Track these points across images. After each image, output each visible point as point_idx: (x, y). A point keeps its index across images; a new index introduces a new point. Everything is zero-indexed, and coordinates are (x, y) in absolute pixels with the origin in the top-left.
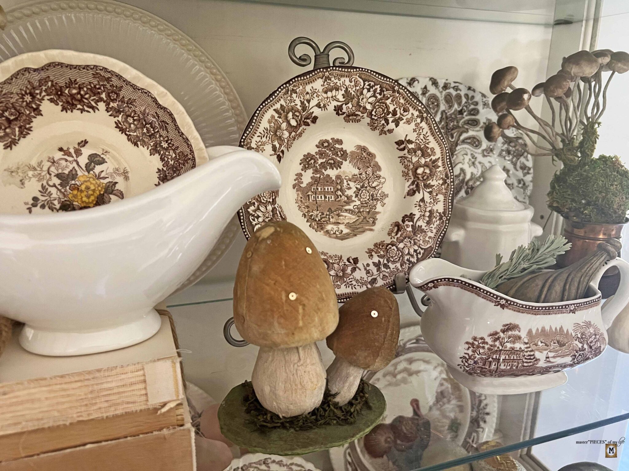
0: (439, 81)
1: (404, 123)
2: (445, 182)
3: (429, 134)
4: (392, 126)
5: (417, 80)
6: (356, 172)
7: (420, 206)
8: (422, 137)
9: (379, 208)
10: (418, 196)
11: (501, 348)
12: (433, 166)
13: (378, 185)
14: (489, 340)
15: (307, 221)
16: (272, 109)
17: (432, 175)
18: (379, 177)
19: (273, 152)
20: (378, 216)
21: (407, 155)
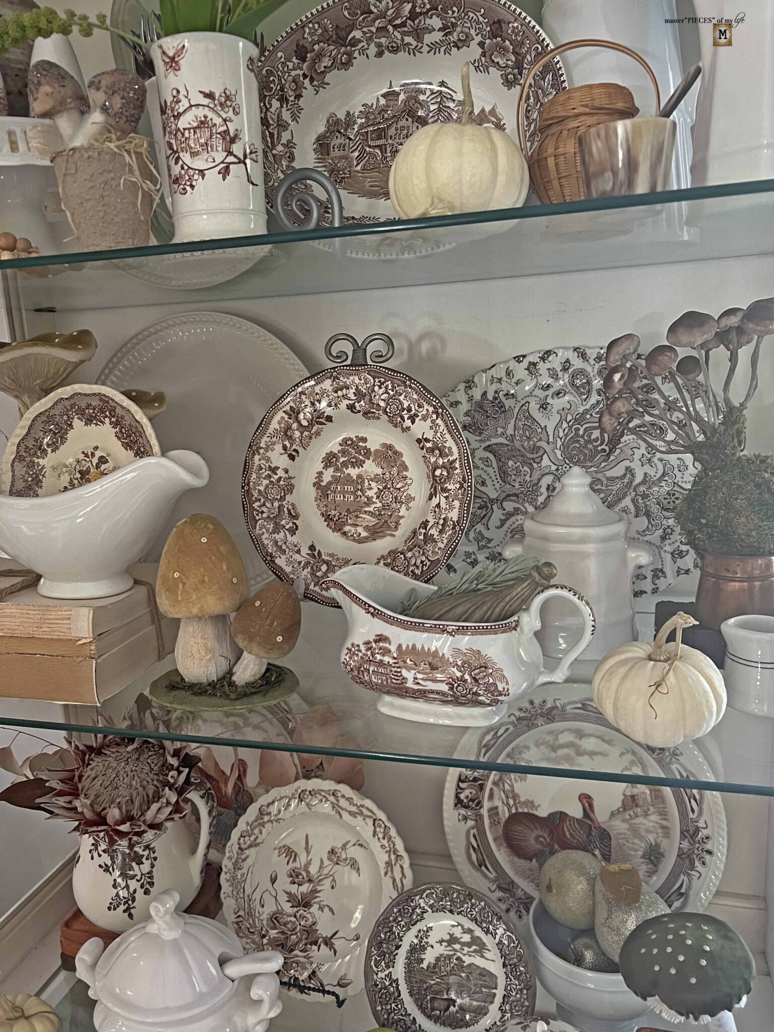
0: (588, 351)
1: (420, 420)
2: (461, 487)
3: (445, 431)
4: (408, 423)
5: (555, 353)
6: (379, 471)
7: (435, 512)
8: (439, 434)
9: (403, 511)
10: (435, 501)
11: (371, 658)
12: (451, 468)
13: (403, 487)
14: (363, 648)
15: (325, 521)
16: (281, 411)
17: (449, 477)
18: (405, 478)
19: (284, 452)
20: (401, 521)
21: (427, 455)
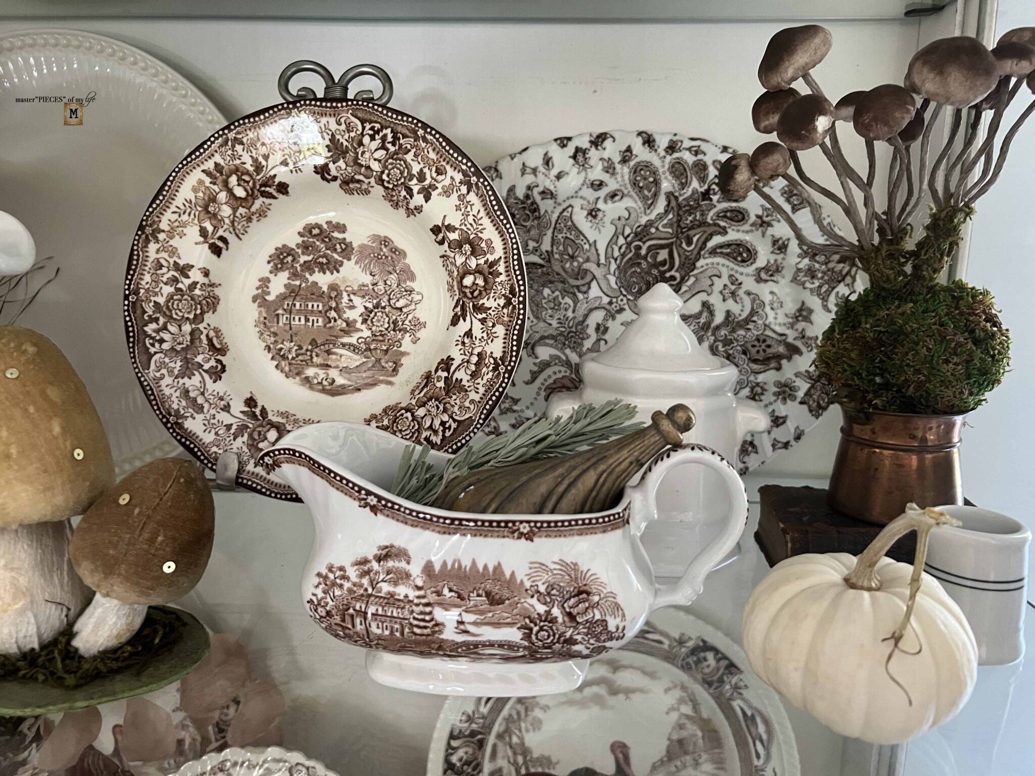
0: (657, 137)
1: (440, 194)
2: (508, 303)
3: (482, 213)
4: (418, 199)
5: (612, 137)
6: (367, 279)
7: (463, 343)
8: (470, 219)
9: (407, 343)
10: (463, 326)
11: (370, 590)
12: (490, 273)
13: (407, 306)
14: (352, 573)
15: (273, 358)
16: (199, 169)
17: (487, 288)
18: (411, 291)
19: (202, 239)
20: (404, 360)
21: (449, 253)
